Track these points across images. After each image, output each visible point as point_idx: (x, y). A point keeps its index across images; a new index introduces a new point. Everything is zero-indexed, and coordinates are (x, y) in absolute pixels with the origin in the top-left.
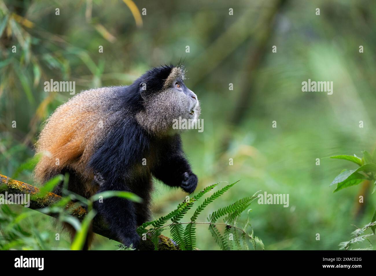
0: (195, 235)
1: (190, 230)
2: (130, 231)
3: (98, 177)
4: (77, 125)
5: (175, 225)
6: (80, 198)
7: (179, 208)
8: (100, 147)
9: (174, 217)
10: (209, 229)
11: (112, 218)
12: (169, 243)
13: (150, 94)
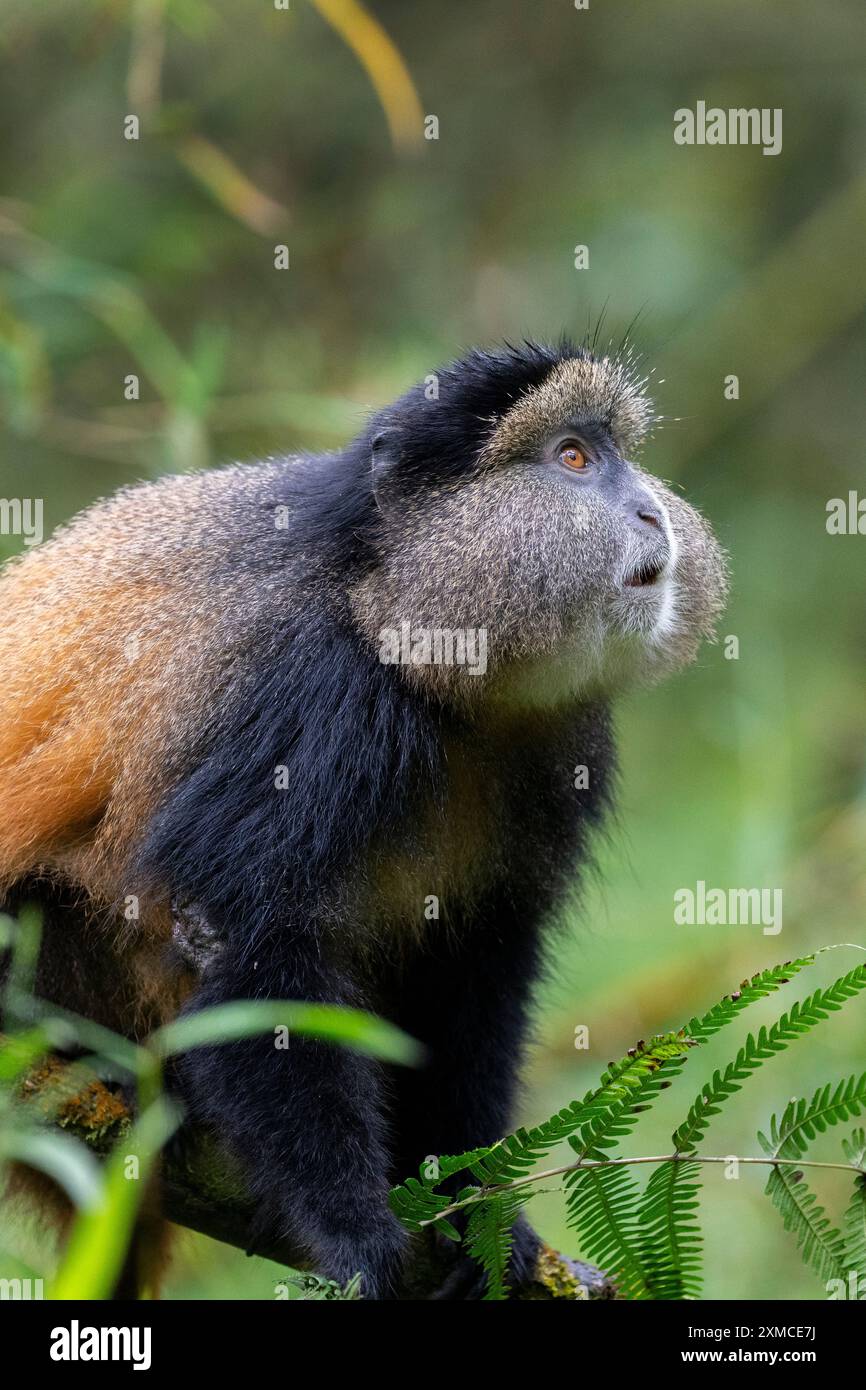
0: (695, 1217)
1: (669, 1193)
2: (351, 1202)
3: (191, 927)
4: (83, 655)
5: (589, 1168)
6: (97, 1037)
7: (609, 1082)
8: (194, 769)
9: (585, 1131)
10: (769, 1192)
11: (261, 1137)
12: (553, 1275)
13: (414, 492)
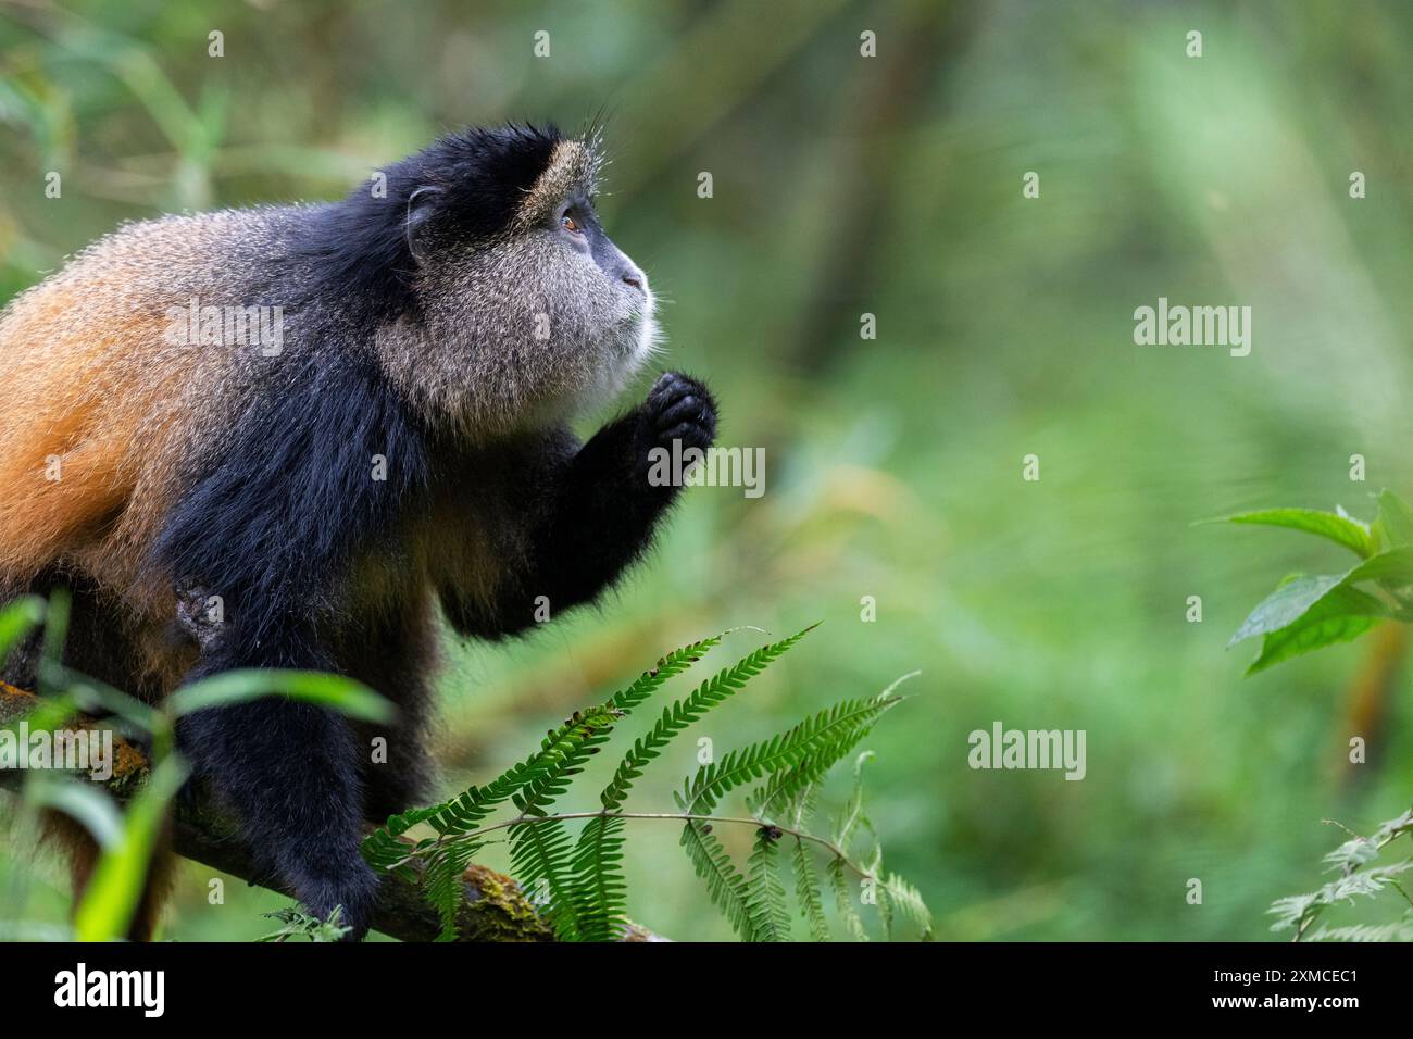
0: (620, 867)
1: (598, 846)
2: (332, 851)
3: (196, 608)
4: (107, 376)
5: (529, 822)
6: (118, 701)
7: (549, 747)
8: (206, 474)
9: (527, 791)
10: (683, 843)
11: (255, 791)
12: (511, 901)
